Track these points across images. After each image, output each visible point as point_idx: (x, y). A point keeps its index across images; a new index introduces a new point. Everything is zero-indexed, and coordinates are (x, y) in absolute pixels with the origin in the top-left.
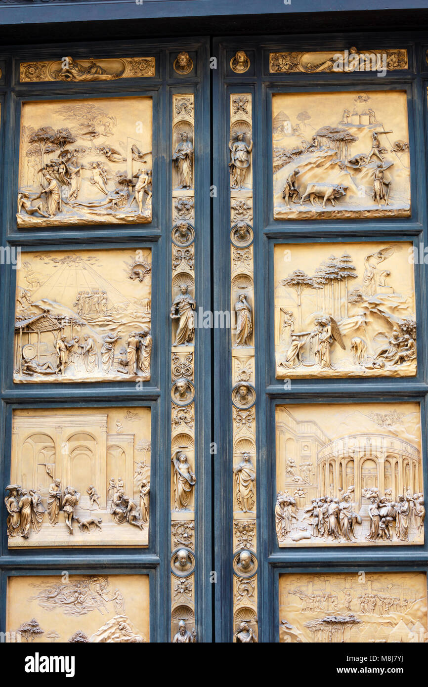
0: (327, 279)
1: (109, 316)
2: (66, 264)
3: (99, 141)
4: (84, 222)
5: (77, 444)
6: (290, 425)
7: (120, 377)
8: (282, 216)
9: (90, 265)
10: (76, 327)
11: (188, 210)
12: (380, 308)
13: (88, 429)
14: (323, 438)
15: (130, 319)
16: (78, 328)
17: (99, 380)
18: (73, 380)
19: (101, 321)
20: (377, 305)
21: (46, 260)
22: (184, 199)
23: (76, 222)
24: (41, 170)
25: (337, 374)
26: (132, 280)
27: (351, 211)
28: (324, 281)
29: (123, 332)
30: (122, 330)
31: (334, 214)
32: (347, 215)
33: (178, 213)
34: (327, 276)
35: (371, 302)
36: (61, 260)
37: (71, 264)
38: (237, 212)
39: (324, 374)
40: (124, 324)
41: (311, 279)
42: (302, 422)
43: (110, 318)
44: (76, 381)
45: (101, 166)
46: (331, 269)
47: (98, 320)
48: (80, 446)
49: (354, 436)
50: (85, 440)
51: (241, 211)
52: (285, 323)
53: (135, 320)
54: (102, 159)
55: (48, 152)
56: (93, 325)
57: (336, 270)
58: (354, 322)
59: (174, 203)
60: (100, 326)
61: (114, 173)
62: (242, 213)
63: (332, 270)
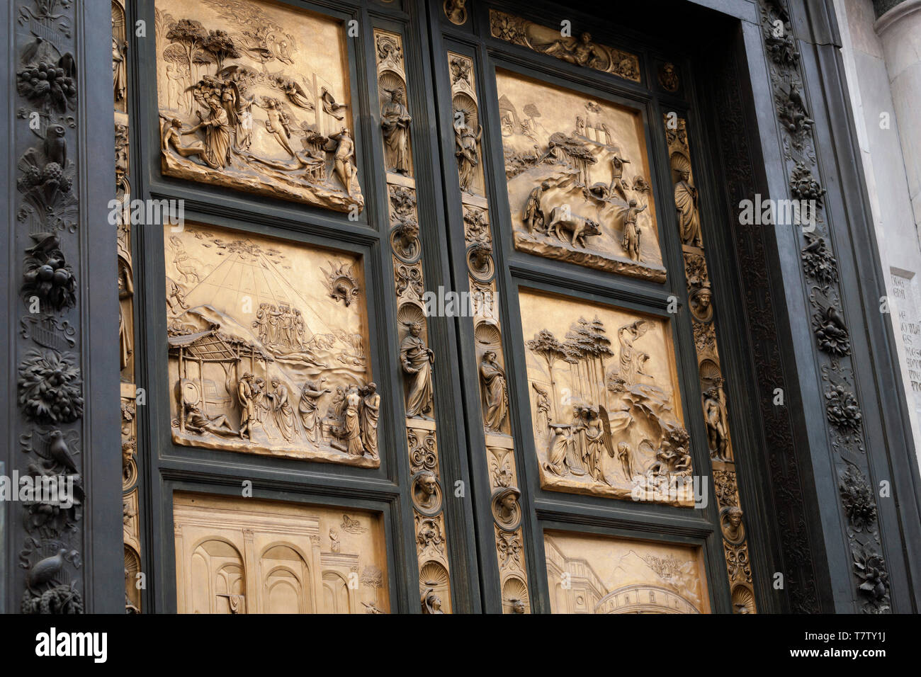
0: (583, 350)
1: (308, 352)
2: (236, 254)
3: (274, 66)
4: (271, 189)
5: (276, 563)
6: (558, 563)
7: (338, 457)
8: (526, 247)
9: (273, 264)
10: (259, 362)
11: (409, 207)
12: (645, 403)
13: (293, 540)
14: (599, 587)
15: (339, 364)
16: (263, 364)
17: (309, 457)
18: (271, 451)
19: (295, 359)
20: (642, 399)
21: (206, 239)
22: (403, 189)
23: (260, 187)
24: (191, 89)
25: (613, 492)
26: (334, 300)
27: (606, 259)
28: (578, 353)
29: (329, 383)
30: (328, 379)
31: (586, 259)
32: (601, 264)
33: (396, 209)
34: (582, 346)
35: (635, 393)
36: (229, 245)
37: (245, 254)
38: (473, 227)
39: (599, 489)
40: (330, 370)
41: (562, 347)
42: (572, 560)
43: (309, 357)
44: (275, 453)
45: (280, 107)
46: (584, 337)
47: (290, 356)
48: (281, 568)
49: (635, 587)
50: (288, 558)
51: (477, 227)
52: (540, 406)
53: (344, 366)
54: (281, 96)
55: (199, 62)
56: (283, 364)
57: (591, 341)
58: (621, 420)
59: (390, 193)
60: (293, 366)
61: (298, 124)
62: (478, 230)
63: (586, 339)
